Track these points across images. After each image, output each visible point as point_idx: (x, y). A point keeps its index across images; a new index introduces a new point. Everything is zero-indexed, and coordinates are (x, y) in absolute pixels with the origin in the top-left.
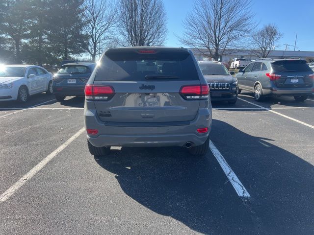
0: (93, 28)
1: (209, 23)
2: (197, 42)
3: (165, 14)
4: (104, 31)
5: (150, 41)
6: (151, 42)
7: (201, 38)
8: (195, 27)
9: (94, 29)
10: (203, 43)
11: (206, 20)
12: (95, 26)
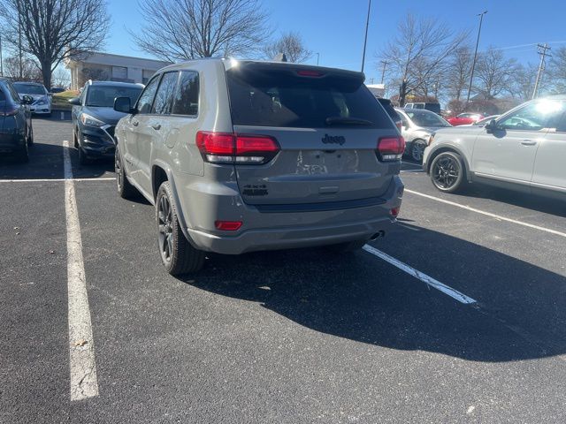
1: (191, 15)
2: (170, 49)
5: (73, 35)
6: (74, 38)
7: (178, 43)
8: (166, 19)
10: (183, 52)
11: (186, 9)
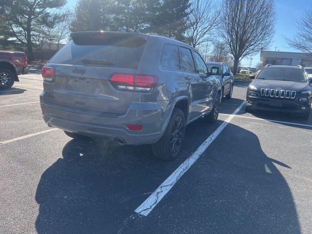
0: (194, 31)
3: (274, 13)
4: (204, 33)
9: (196, 31)
12: (196, 27)
